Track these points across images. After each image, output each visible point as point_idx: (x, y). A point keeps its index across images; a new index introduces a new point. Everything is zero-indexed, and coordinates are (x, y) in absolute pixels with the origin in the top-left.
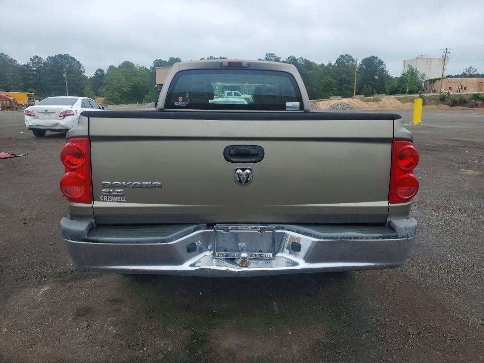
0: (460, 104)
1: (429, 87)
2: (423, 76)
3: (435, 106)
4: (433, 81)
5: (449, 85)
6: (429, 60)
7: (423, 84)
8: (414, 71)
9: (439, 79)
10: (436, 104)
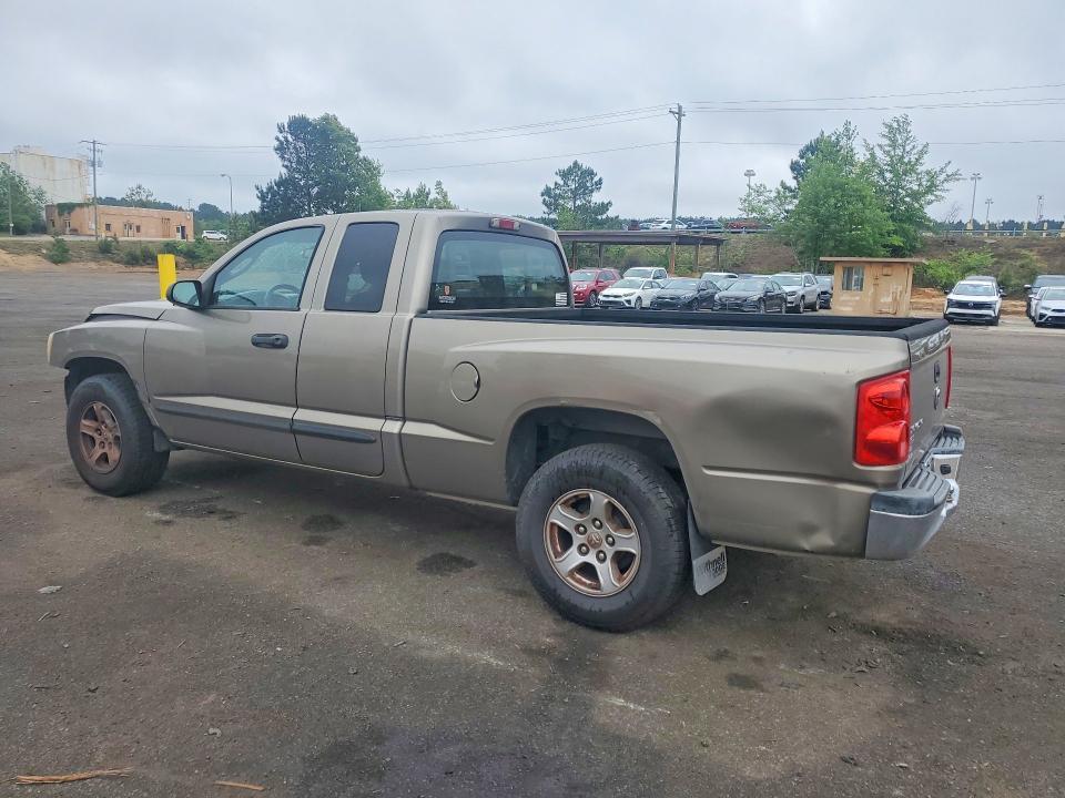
0: (144, 261)
1: (59, 222)
2: (40, 195)
3: (93, 265)
4: (66, 209)
5: (104, 220)
6: (47, 161)
7: (43, 214)
8: (17, 179)
9: (81, 205)
10: (94, 259)
